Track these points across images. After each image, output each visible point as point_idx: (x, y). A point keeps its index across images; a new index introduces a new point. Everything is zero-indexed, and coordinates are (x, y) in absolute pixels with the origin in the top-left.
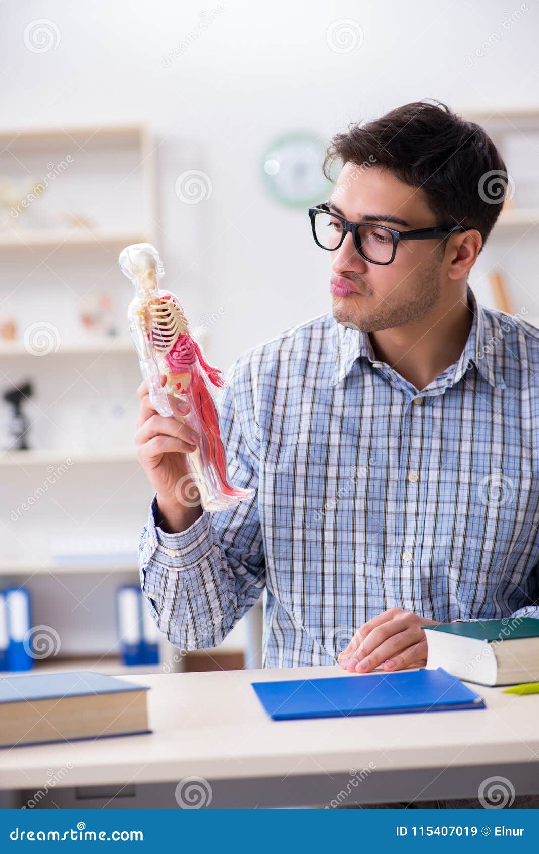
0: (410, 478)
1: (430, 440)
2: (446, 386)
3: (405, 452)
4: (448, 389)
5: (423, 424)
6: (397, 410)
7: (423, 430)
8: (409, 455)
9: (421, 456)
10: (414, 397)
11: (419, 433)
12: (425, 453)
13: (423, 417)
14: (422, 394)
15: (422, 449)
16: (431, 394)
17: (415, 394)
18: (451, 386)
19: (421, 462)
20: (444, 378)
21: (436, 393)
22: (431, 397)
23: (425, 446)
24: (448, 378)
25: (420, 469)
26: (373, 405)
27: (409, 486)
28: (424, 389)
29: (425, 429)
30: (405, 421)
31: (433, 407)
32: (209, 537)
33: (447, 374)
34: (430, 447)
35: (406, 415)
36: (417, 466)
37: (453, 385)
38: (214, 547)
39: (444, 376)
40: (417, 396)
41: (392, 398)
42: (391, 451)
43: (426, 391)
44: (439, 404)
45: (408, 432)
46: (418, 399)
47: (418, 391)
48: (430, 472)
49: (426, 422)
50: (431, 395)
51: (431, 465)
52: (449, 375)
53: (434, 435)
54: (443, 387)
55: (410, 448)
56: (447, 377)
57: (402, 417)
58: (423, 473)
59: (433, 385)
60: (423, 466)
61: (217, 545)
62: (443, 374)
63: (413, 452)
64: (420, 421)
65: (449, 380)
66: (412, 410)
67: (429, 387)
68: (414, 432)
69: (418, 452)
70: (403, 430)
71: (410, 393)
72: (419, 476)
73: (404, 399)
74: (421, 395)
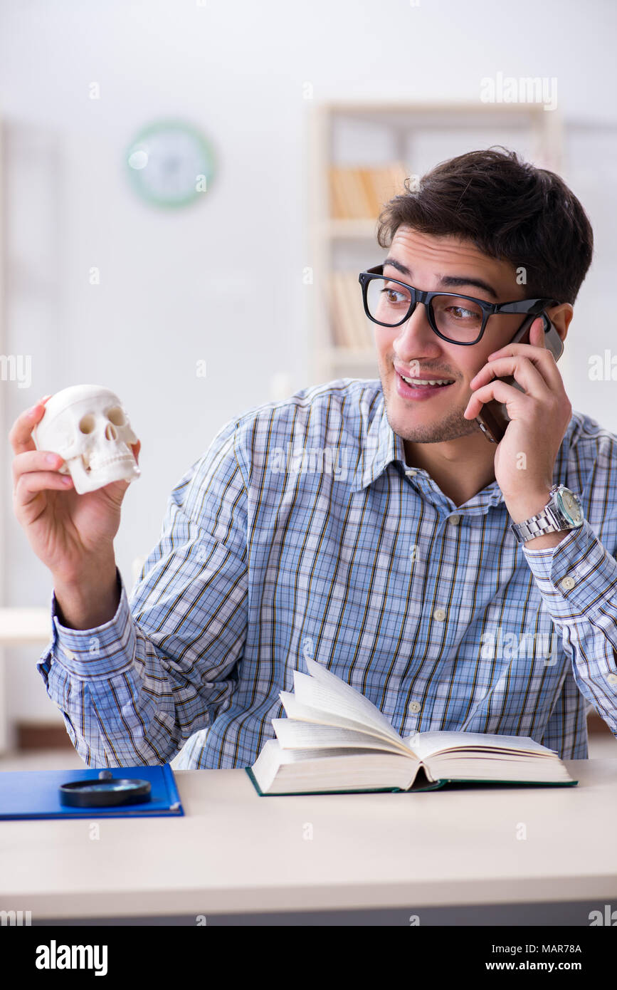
0: (435, 615)
1: (465, 570)
2: (490, 505)
3: (432, 583)
4: (492, 508)
5: (457, 549)
6: (428, 529)
7: (457, 557)
8: (437, 587)
9: (452, 589)
10: (448, 515)
11: (452, 560)
12: (457, 586)
13: (458, 541)
14: (460, 511)
15: (453, 581)
16: (471, 512)
17: (451, 510)
18: (497, 505)
19: (451, 597)
20: (489, 494)
21: (478, 512)
22: (469, 516)
23: (458, 577)
24: (494, 494)
25: (449, 606)
26: (400, 517)
27: (434, 625)
28: (462, 506)
29: (460, 556)
30: (437, 544)
31: (471, 528)
32: (126, 649)
33: (493, 489)
34: (463, 578)
35: (438, 536)
36: (445, 601)
37: (499, 505)
38: (135, 663)
39: (490, 492)
40: (452, 514)
41: (423, 512)
42: (416, 579)
43: (465, 508)
44: (480, 525)
45: (438, 558)
46: (454, 516)
47: (454, 508)
48: (461, 611)
49: (461, 547)
50: (471, 515)
51: (463, 600)
52: (494, 491)
53: (469, 564)
54: (486, 505)
55: (439, 578)
56: (492, 493)
57: (433, 538)
58: (452, 610)
59: (474, 501)
60: (454, 602)
61: (139, 660)
62: (488, 489)
63: (442, 583)
64: (453, 544)
65: (495, 497)
66: (446, 530)
67: (469, 503)
68: (446, 559)
69: (448, 585)
70: (433, 554)
71: (445, 509)
72: (447, 614)
73: (438, 516)
74: (457, 512)
